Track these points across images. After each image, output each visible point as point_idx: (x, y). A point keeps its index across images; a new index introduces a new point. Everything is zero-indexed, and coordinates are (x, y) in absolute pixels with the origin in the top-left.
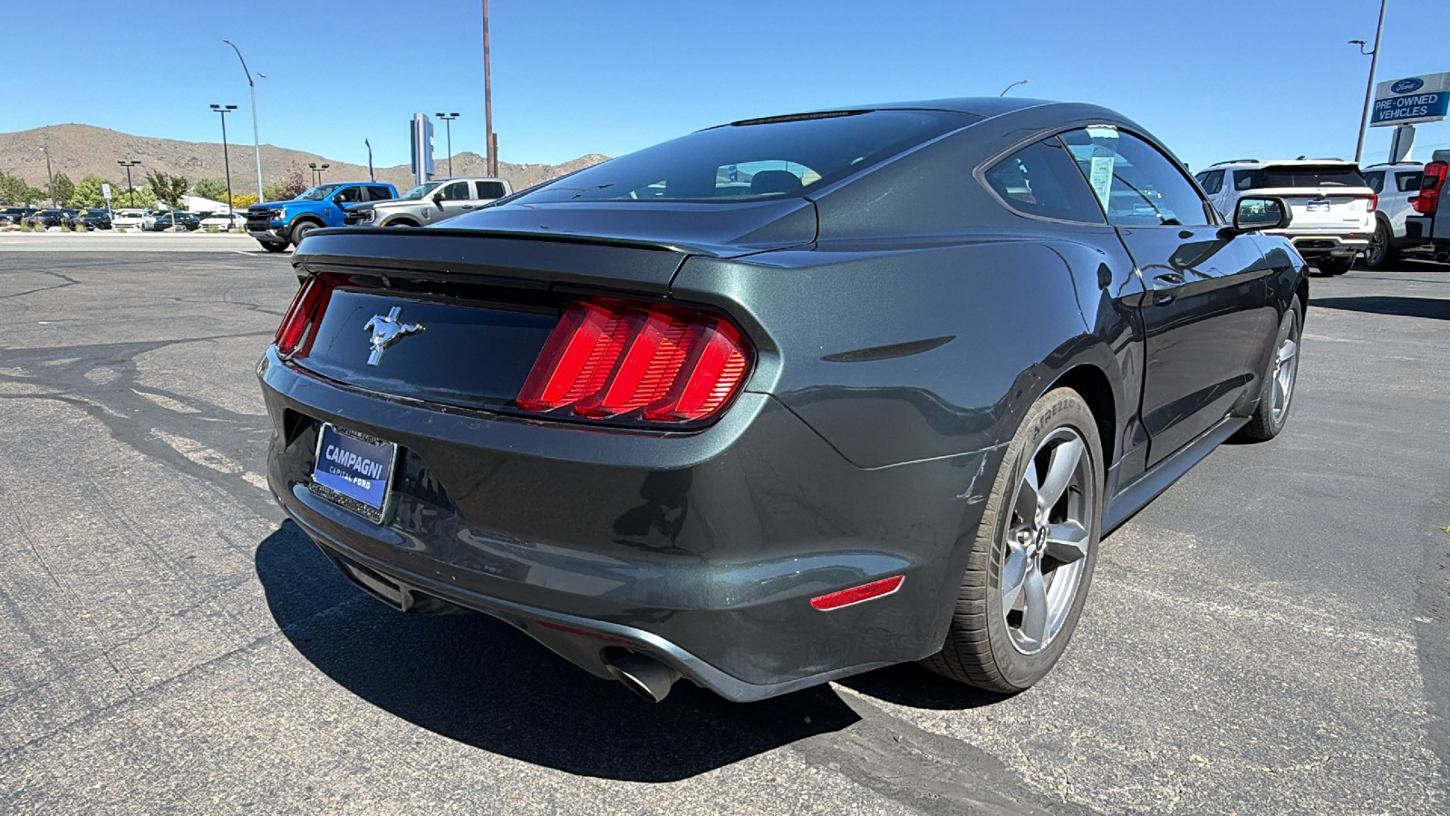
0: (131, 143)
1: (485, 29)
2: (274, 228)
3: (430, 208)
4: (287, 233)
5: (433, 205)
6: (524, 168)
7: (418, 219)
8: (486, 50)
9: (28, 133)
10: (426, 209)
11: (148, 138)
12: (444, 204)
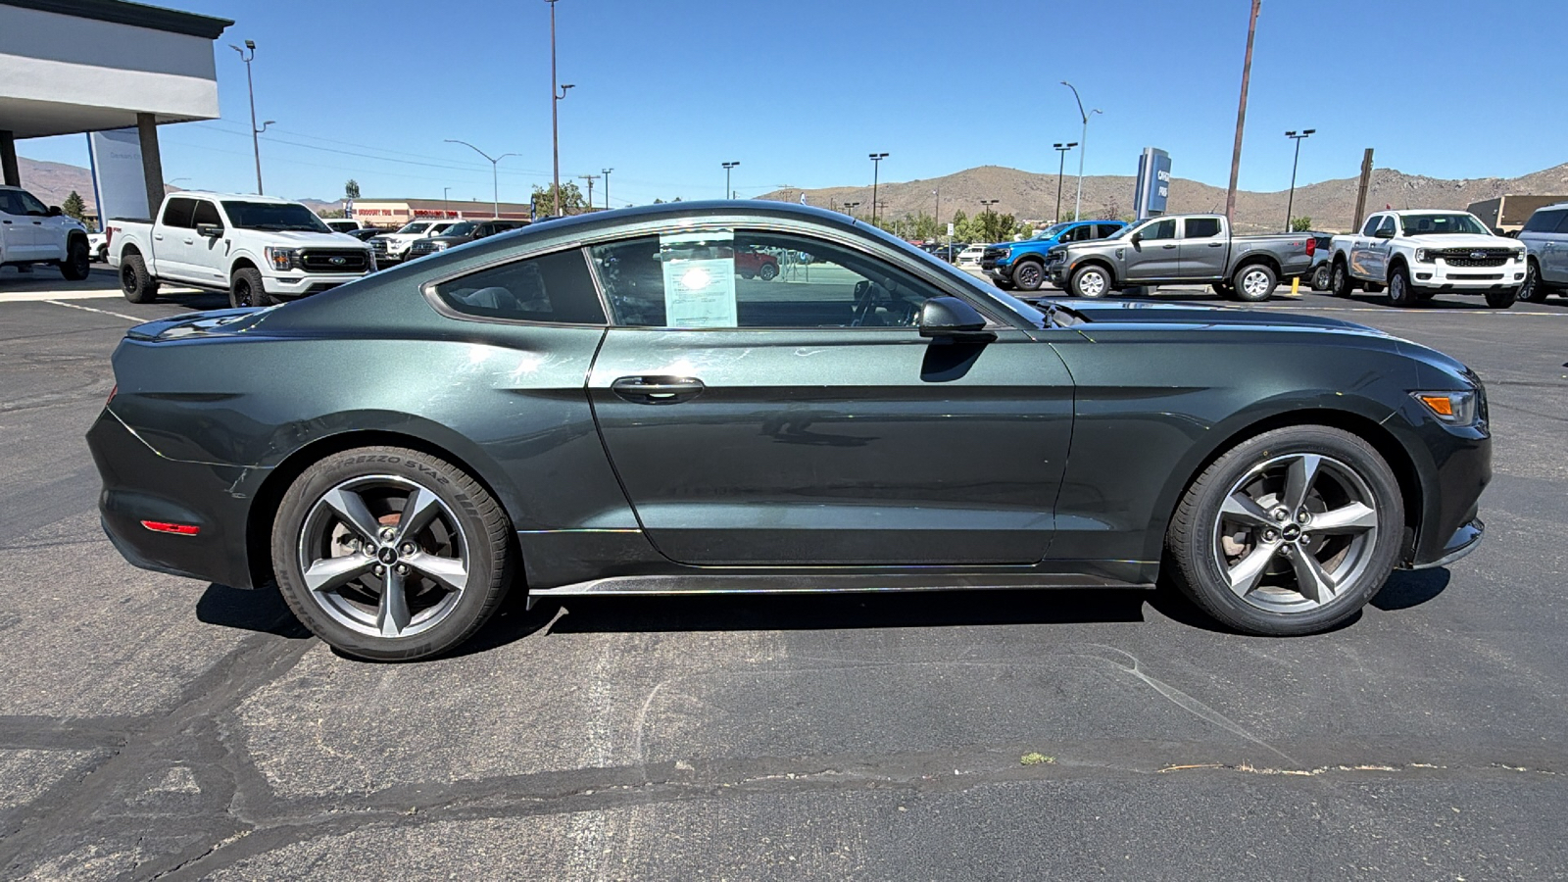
0: (1029, 180)
1: (1250, 45)
2: (1000, 266)
3: (1126, 249)
4: (1008, 271)
5: (1131, 245)
6: (1461, 184)
7: (1112, 261)
8: (1247, 68)
9: (952, 176)
10: (1121, 250)
11: (1043, 175)
12: (1143, 244)
